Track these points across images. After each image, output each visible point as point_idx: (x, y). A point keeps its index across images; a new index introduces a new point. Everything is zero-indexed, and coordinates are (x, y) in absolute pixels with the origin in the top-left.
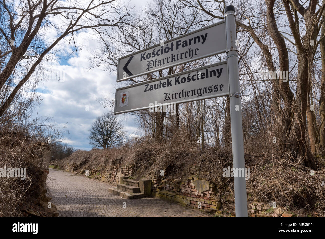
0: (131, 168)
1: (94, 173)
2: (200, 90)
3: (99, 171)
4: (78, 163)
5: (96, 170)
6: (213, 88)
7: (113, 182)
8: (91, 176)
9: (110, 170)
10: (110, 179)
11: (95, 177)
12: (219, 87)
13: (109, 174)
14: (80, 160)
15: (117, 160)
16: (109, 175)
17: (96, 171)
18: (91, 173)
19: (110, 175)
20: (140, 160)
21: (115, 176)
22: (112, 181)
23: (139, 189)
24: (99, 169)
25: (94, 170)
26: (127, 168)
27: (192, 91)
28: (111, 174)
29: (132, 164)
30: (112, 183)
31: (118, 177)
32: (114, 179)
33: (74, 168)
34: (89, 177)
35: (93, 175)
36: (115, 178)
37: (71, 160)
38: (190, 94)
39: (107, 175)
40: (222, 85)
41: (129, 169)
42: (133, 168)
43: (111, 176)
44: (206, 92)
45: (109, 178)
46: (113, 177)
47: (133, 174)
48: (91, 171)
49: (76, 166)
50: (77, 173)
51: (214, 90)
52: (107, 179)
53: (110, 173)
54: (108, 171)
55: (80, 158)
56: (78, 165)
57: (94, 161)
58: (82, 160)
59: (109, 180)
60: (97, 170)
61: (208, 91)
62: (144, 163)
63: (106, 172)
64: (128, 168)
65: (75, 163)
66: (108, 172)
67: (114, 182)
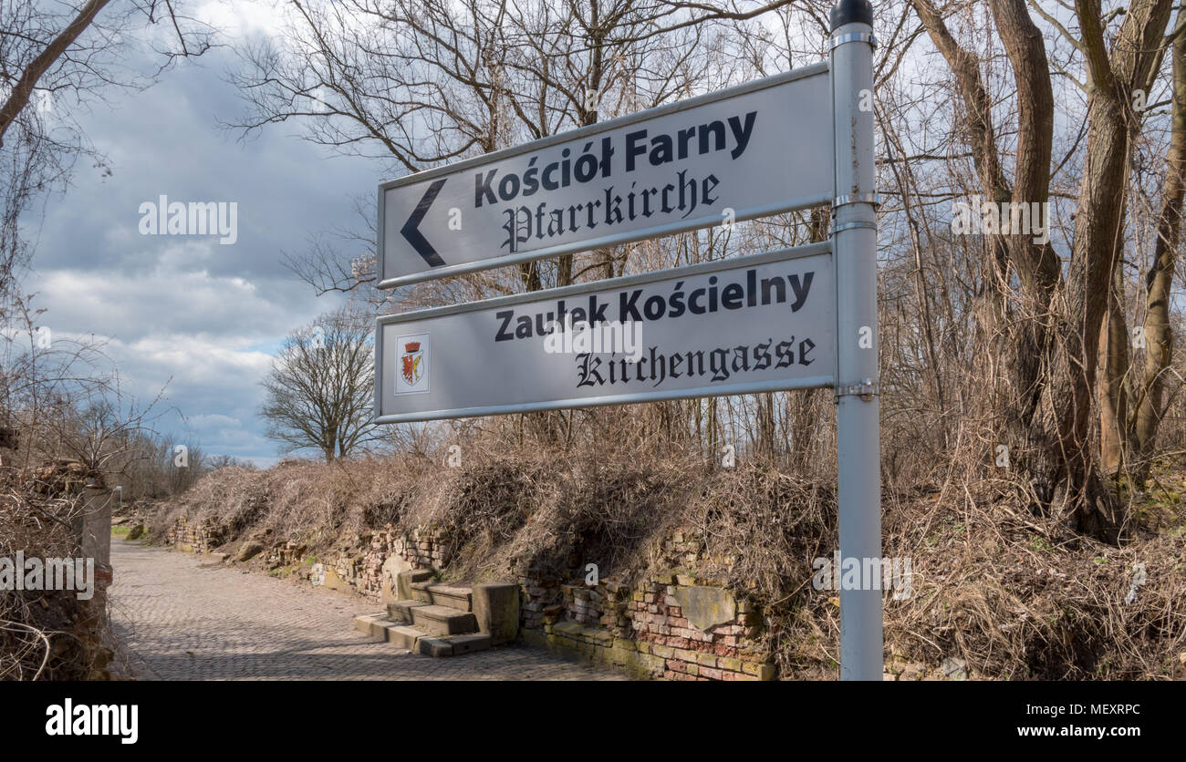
0: (438, 539)
1: (293, 559)
2: (723, 353)
3: (314, 548)
4: (226, 517)
5: (302, 544)
6: (772, 351)
7: (369, 591)
8: (281, 569)
9: (358, 547)
10: (358, 580)
11: (300, 574)
12: (795, 349)
13: (352, 561)
14: (233, 506)
15: (382, 507)
16: (354, 566)
17: (300, 552)
18: (283, 559)
19: (358, 566)
20: (475, 508)
21: (379, 571)
22: (367, 588)
23: (474, 617)
24: (310, 543)
25: (292, 548)
26: (425, 540)
27: (690, 356)
28: (360, 562)
29: (440, 523)
30: (365, 595)
31: (387, 575)
32: (373, 579)
33: (212, 539)
34: (275, 571)
35: (289, 563)
36: (376, 575)
37: (196, 506)
38: (682, 368)
39: (344, 564)
40: (808, 341)
41: (430, 544)
42: (446, 539)
43: (361, 569)
44: (746, 367)
45: (355, 576)
46: (371, 571)
47: (446, 563)
48: (280, 550)
49: (220, 531)
50: (225, 558)
51: (775, 360)
52: (348, 579)
53: (356, 558)
54: (347, 549)
55: (231, 500)
56: (224, 527)
57: (290, 509)
58: (239, 507)
59: (355, 584)
60: (305, 547)
61: (752, 362)
62: (488, 519)
63: (342, 554)
64: (429, 539)
65: (215, 519)
66: (349, 556)
67: (373, 590)
